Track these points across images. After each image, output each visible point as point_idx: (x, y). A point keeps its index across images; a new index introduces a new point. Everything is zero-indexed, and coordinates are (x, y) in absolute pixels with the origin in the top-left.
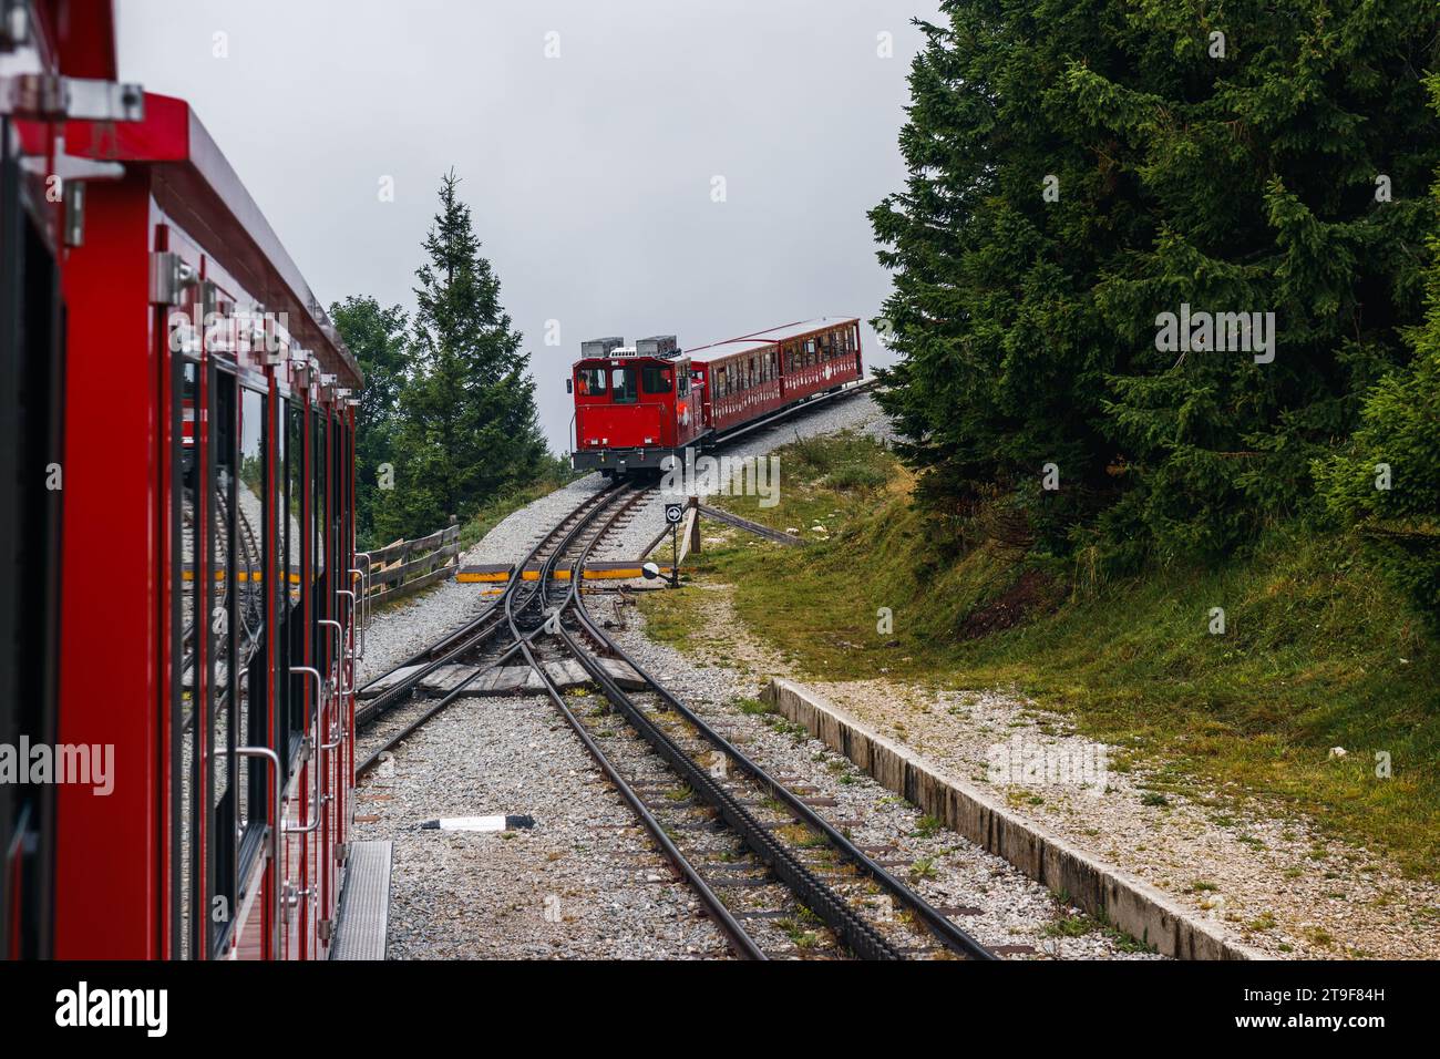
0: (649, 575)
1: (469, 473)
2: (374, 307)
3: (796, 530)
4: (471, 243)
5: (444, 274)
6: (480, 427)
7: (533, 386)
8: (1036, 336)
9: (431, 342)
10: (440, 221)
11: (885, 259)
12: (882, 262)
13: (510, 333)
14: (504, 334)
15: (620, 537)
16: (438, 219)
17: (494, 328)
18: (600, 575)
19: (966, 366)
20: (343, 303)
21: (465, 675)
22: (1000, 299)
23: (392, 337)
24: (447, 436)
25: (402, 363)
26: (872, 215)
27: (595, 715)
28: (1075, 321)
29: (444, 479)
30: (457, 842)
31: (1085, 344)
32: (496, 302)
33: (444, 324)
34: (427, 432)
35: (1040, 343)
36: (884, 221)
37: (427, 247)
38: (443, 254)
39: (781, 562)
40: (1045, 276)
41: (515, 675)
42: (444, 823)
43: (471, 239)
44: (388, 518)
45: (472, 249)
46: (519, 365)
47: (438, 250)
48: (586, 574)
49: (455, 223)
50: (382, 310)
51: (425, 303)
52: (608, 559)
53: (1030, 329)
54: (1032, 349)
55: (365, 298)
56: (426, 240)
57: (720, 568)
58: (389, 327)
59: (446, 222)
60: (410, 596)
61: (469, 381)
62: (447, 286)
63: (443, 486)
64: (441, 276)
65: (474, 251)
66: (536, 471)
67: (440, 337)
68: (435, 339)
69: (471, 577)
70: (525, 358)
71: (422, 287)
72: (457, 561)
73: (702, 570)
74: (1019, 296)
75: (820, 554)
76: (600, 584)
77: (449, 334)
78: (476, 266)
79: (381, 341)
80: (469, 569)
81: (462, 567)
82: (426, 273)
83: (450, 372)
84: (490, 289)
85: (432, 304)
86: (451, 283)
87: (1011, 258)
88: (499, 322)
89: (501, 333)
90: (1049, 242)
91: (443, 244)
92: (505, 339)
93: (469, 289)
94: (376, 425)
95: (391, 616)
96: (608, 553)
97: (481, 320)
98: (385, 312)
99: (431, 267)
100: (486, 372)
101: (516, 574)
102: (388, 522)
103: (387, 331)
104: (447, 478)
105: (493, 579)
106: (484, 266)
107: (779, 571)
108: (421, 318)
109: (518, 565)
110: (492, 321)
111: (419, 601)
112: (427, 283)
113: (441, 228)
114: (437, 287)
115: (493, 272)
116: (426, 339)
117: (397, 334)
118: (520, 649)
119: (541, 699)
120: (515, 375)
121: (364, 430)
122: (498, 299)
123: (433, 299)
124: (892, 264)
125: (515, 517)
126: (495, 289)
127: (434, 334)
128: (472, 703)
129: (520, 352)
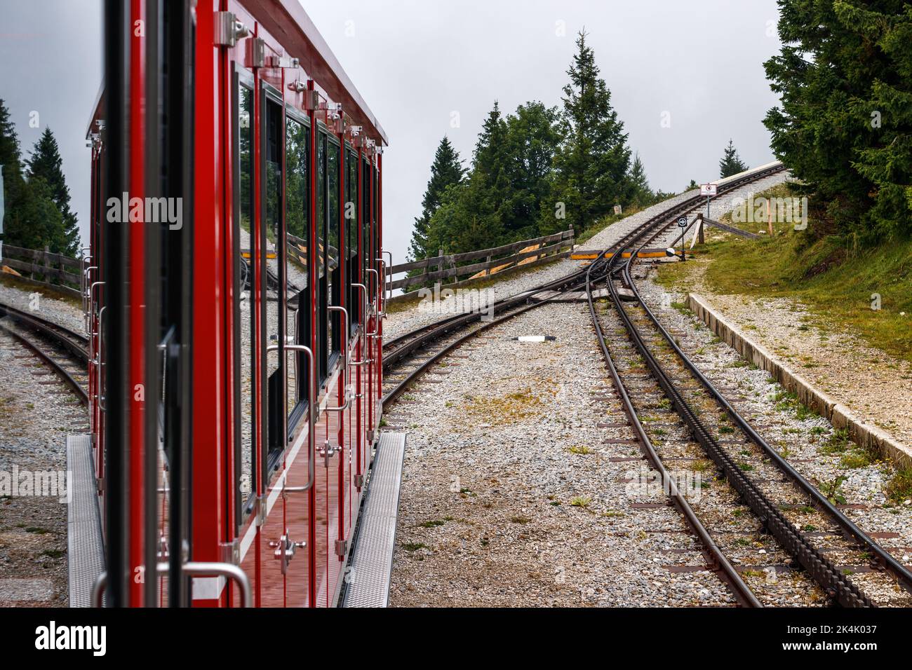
0: (669, 254)
1: (592, 203)
2: (542, 107)
3: (764, 232)
4: (594, 71)
5: (579, 88)
6: (599, 176)
7: (630, 152)
8: (829, 129)
9: (571, 129)
10: (576, 58)
11: (774, 88)
12: (773, 90)
13: (617, 122)
14: (613, 123)
15: (666, 237)
16: (575, 57)
17: (606, 119)
18: (647, 255)
19: (798, 145)
20: (525, 105)
21: (553, 295)
22: (816, 110)
23: (552, 125)
24: (580, 182)
25: (559, 139)
26: (765, 65)
27: (605, 309)
28: (849, 121)
29: (578, 207)
30: (523, 344)
31: (855, 133)
32: (608, 104)
33: (578, 118)
34: (569, 180)
35: (832, 132)
36: (772, 69)
37: (569, 74)
38: (579, 77)
39: (743, 248)
40: (838, 97)
41: (576, 295)
42: (520, 338)
43: (594, 68)
44: (547, 229)
45: (595, 74)
46: (622, 141)
47: (575, 75)
48: (639, 254)
49: (585, 59)
50: (547, 109)
51: (568, 106)
52: (656, 247)
53: (827, 125)
54: (828, 136)
55: (537, 102)
56: (569, 69)
57: (711, 252)
58: (551, 118)
59: (579, 58)
60: (543, 266)
61: (593, 150)
62: (580, 96)
63: (578, 211)
64: (577, 90)
65: (596, 75)
66: (631, 201)
67: (576, 126)
68: (574, 127)
69: (578, 257)
70: (626, 136)
71: (566, 97)
72: (572, 249)
73: (701, 253)
74: (826, 109)
75: (765, 243)
76: (646, 260)
77: (582, 123)
78: (597, 84)
79: (546, 127)
80: (578, 253)
81: (575, 251)
82: (568, 88)
83: (583, 146)
84: (605, 96)
85: (572, 106)
86: (582, 94)
87: (823, 90)
88: (611, 115)
89: (612, 122)
90: (842, 81)
91: (578, 71)
92: (614, 125)
93: (593, 96)
94: (543, 177)
95: (531, 274)
96: (658, 244)
97: (600, 115)
98: (548, 110)
99: (571, 85)
100: (603, 144)
101: (602, 254)
102: (547, 231)
103: (550, 121)
104: (580, 206)
105: (589, 257)
106: (602, 84)
107: (741, 252)
108: (566, 114)
109: (604, 250)
110: (606, 116)
111: (548, 267)
112: (569, 94)
113: (577, 62)
114: (574, 97)
115: (607, 87)
116: (568, 127)
117: (556, 123)
118: (585, 286)
119: (584, 304)
120: (620, 147)
121: (537, 179)
122: (609, 103)
123: (572, 104)
124: (777, 91)
125: (612, 226)
126: (608, 97)
127: (573, 123)
128: (553, 305)
129: (622, 133)
